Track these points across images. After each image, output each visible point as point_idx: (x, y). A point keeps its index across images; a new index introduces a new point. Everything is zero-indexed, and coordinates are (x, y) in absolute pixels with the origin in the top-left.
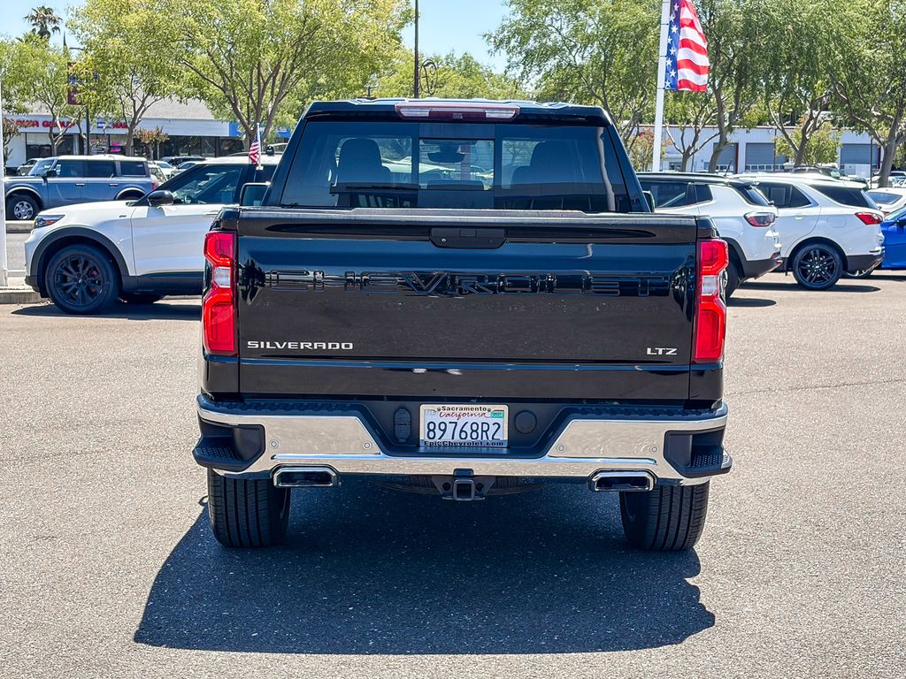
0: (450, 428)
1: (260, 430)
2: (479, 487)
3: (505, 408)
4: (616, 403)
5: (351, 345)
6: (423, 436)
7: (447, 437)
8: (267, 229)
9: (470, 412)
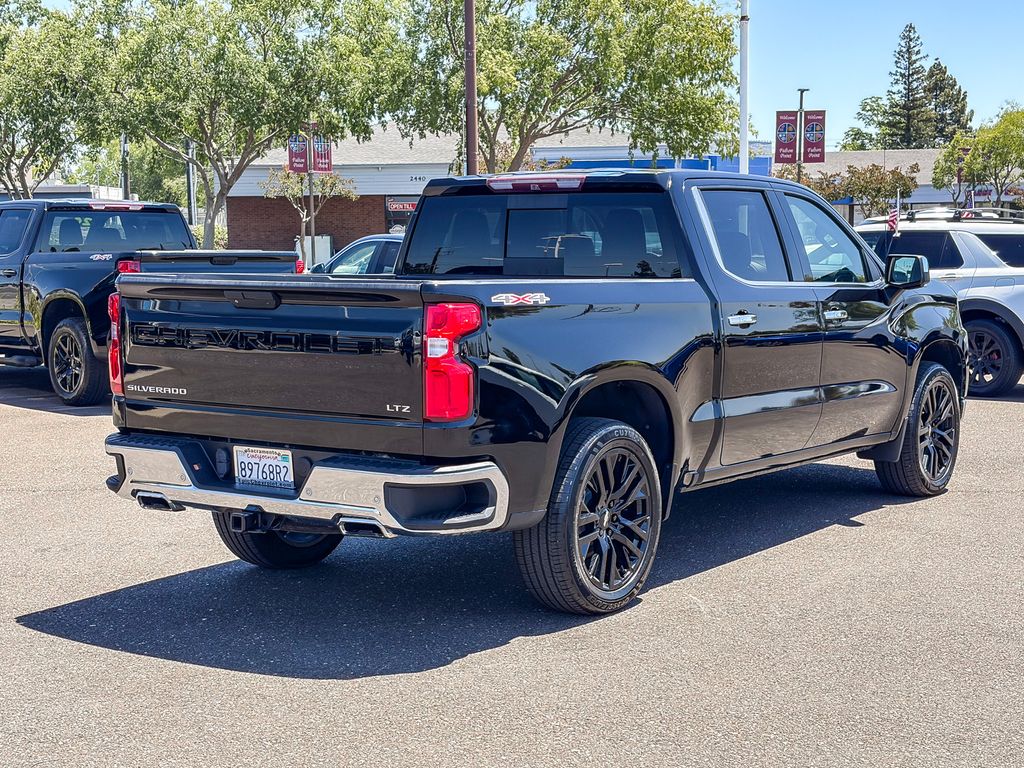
2: (265, 522)
4: (385, 456)
5: (185, 391)
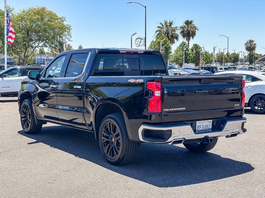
0: (201, 126)
1: (171, 131)
3: (211, 120)
5: (185, 108)
6: (197, 129)
7: (201, 129)
8: (169, 81)
9: (205, 122)
